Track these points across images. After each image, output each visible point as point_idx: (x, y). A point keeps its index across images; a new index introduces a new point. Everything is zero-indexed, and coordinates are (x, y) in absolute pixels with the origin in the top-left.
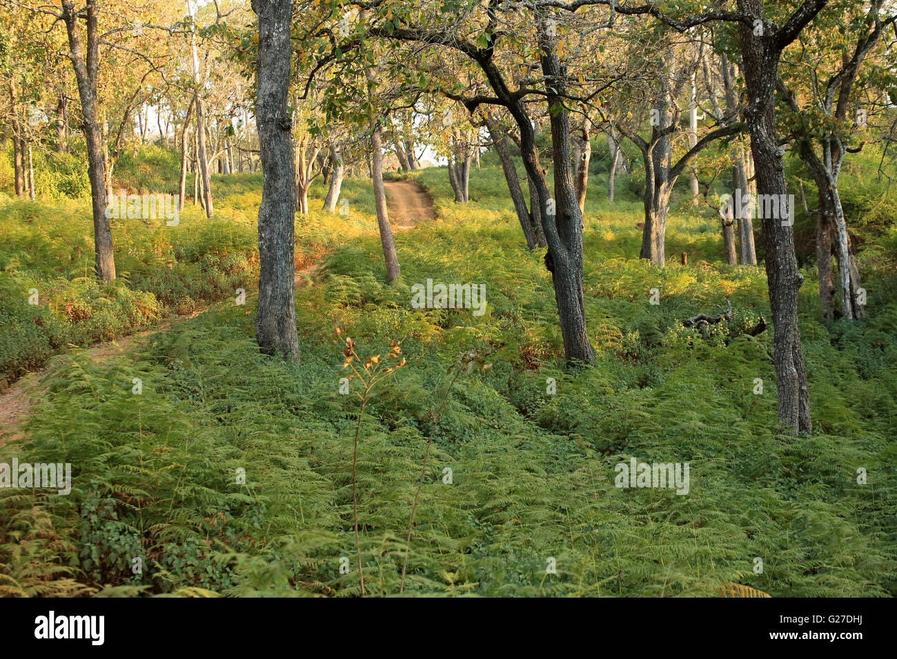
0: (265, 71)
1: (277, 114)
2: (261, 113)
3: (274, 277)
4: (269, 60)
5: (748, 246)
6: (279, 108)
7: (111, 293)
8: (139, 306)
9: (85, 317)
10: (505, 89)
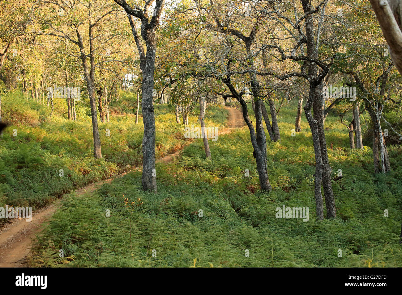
0: (145, 91)
1: (149, 106)
2: (143, 106)
3: (148, 163)
4: (146, 87)
5: (359, 140)
6: (149, 104)
7: (99, 163)
8: (110, 168)
9: (88, 173)
10: (235, 92)
